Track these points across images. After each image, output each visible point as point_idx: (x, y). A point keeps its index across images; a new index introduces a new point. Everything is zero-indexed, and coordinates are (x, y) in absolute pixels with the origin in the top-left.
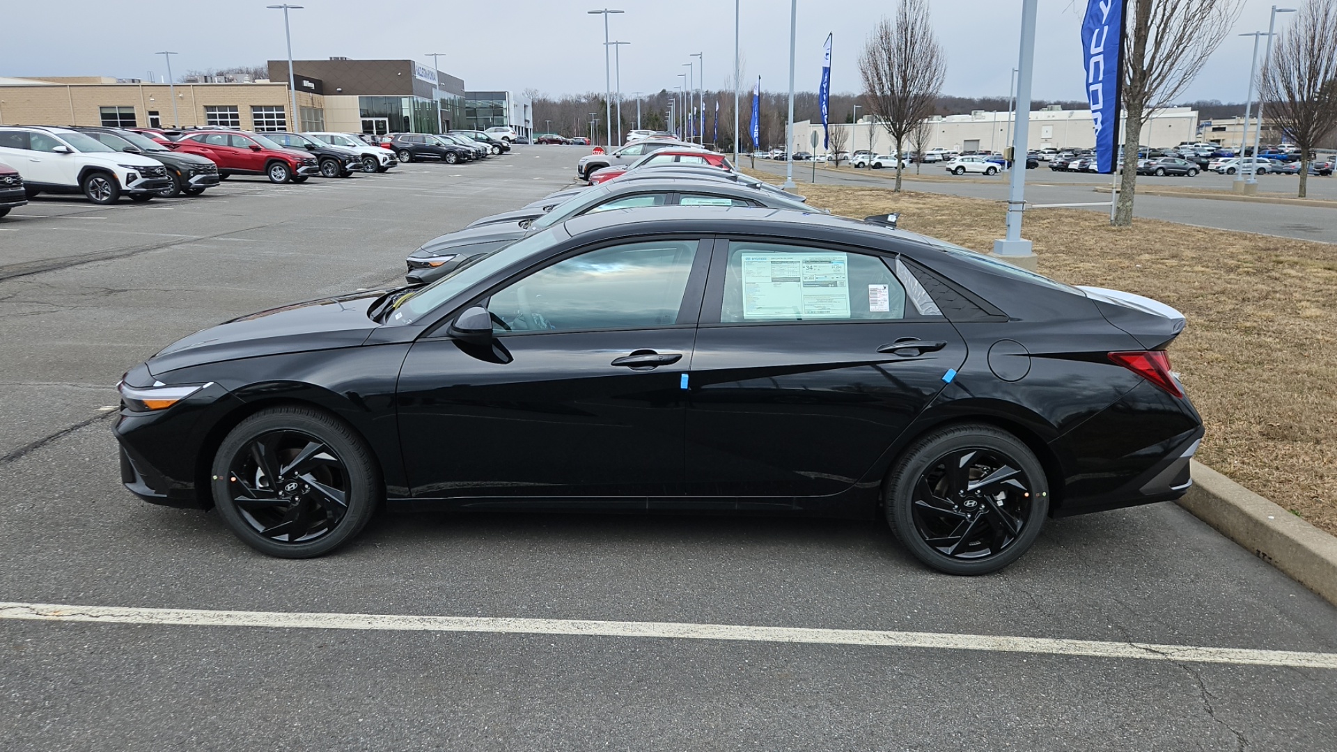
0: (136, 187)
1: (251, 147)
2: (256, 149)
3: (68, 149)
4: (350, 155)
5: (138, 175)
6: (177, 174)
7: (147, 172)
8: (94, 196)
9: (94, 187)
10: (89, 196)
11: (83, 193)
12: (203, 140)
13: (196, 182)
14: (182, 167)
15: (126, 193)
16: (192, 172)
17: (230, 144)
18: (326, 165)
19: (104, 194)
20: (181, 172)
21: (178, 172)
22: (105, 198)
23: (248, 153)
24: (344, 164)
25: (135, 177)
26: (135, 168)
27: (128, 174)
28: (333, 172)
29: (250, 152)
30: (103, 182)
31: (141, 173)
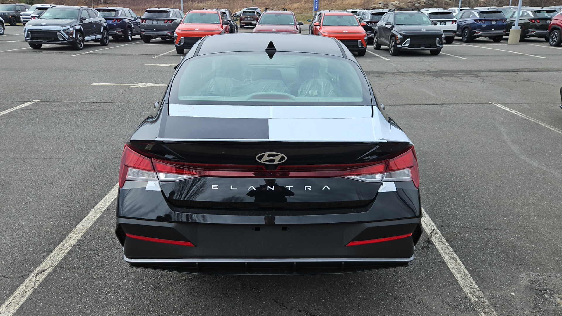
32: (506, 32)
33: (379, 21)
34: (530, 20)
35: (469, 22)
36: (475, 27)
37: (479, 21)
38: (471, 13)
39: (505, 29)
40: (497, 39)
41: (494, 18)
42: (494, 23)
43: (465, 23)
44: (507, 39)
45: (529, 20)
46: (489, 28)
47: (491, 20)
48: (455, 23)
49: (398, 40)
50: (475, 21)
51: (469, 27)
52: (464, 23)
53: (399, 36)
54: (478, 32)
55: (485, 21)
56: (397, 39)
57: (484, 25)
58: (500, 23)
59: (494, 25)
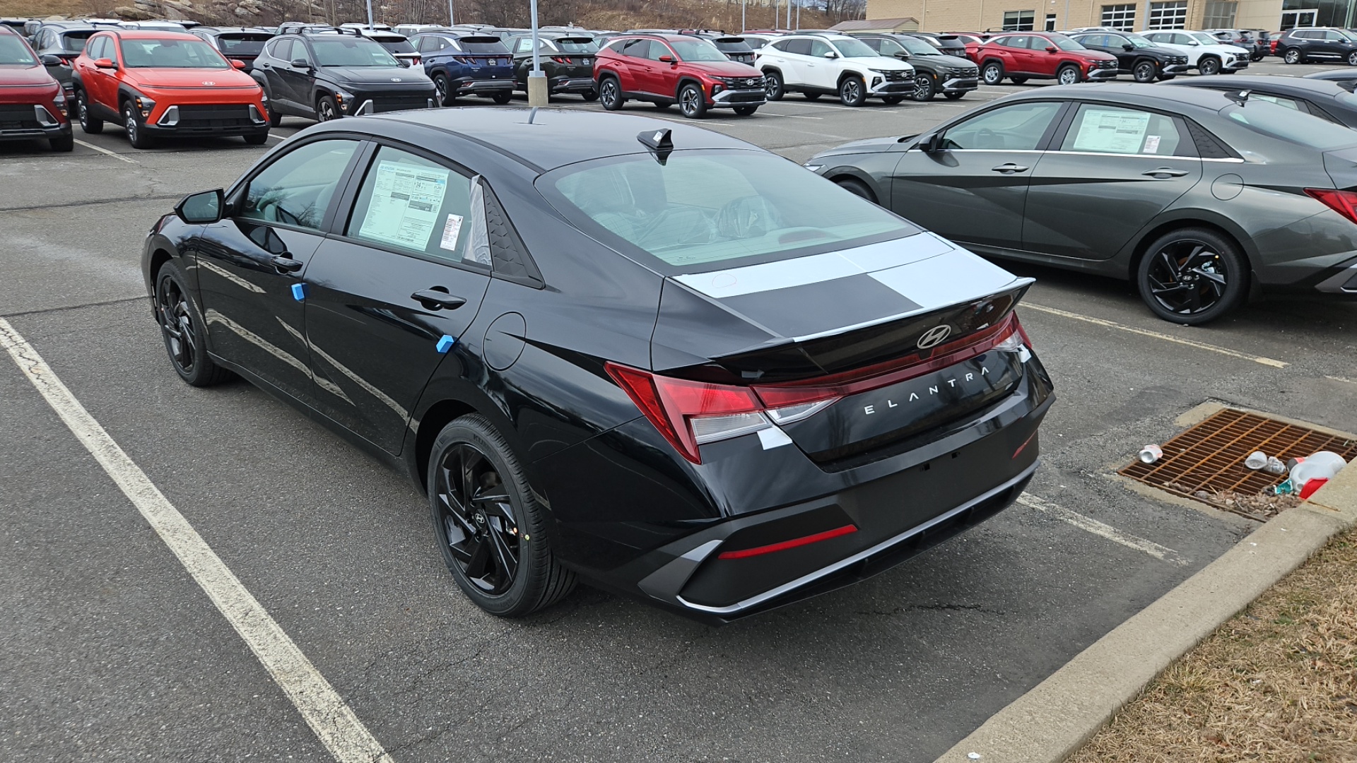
0: (879, 90)
1: (1047, 50)
2: (1052, 51)
3: (835, 54)
4: (1171, 56)
5: (884, 79)
6: (933, 77)
7: (893, 75)
8: (845, 98)
9: (847, 90)
10: (842, 98)
11: (839, 96)
12: (1004, 44)
13: (949, 86)
14: (940, 70)
15: (871, 96)
16: (948, 75)
17: (1029, 47)
18: (1141, 68)
19: (853, 97)
20: (937, 76)
21: (935, 75)
22: (853, 101)
23: (1042, 56)
24: (1162, 65)
25: (880, 81)
26: (882, 71)
27: (874, 78)
28: (1146, 75)
29: (1046, 54)
30: (854, 85)
31: (886, 77)
32: (517, 82)
33: (257, 56)
34: (555, 58)
35: (444, 61)
36: (458, 71)
37: (463, 59)
38: (440, 41)
39: (514, 77)
40: (501, 98)
41: (491, 52)
42: (492, 62)
43: (434, 63)
44: (525, 98)
45: (552, 57)
46: (485, 74)
47: (487, 58)
48: (419, 62)
49: (342, 103)
50: (454, 58)
51: (446, 72)
52: (431, 62)
53: (344, 95)
54: (467, 83)
55: (476, 58)
56: (340, 100)
57: (476, 68)
58: (502, 63)
59: (493, 67)
